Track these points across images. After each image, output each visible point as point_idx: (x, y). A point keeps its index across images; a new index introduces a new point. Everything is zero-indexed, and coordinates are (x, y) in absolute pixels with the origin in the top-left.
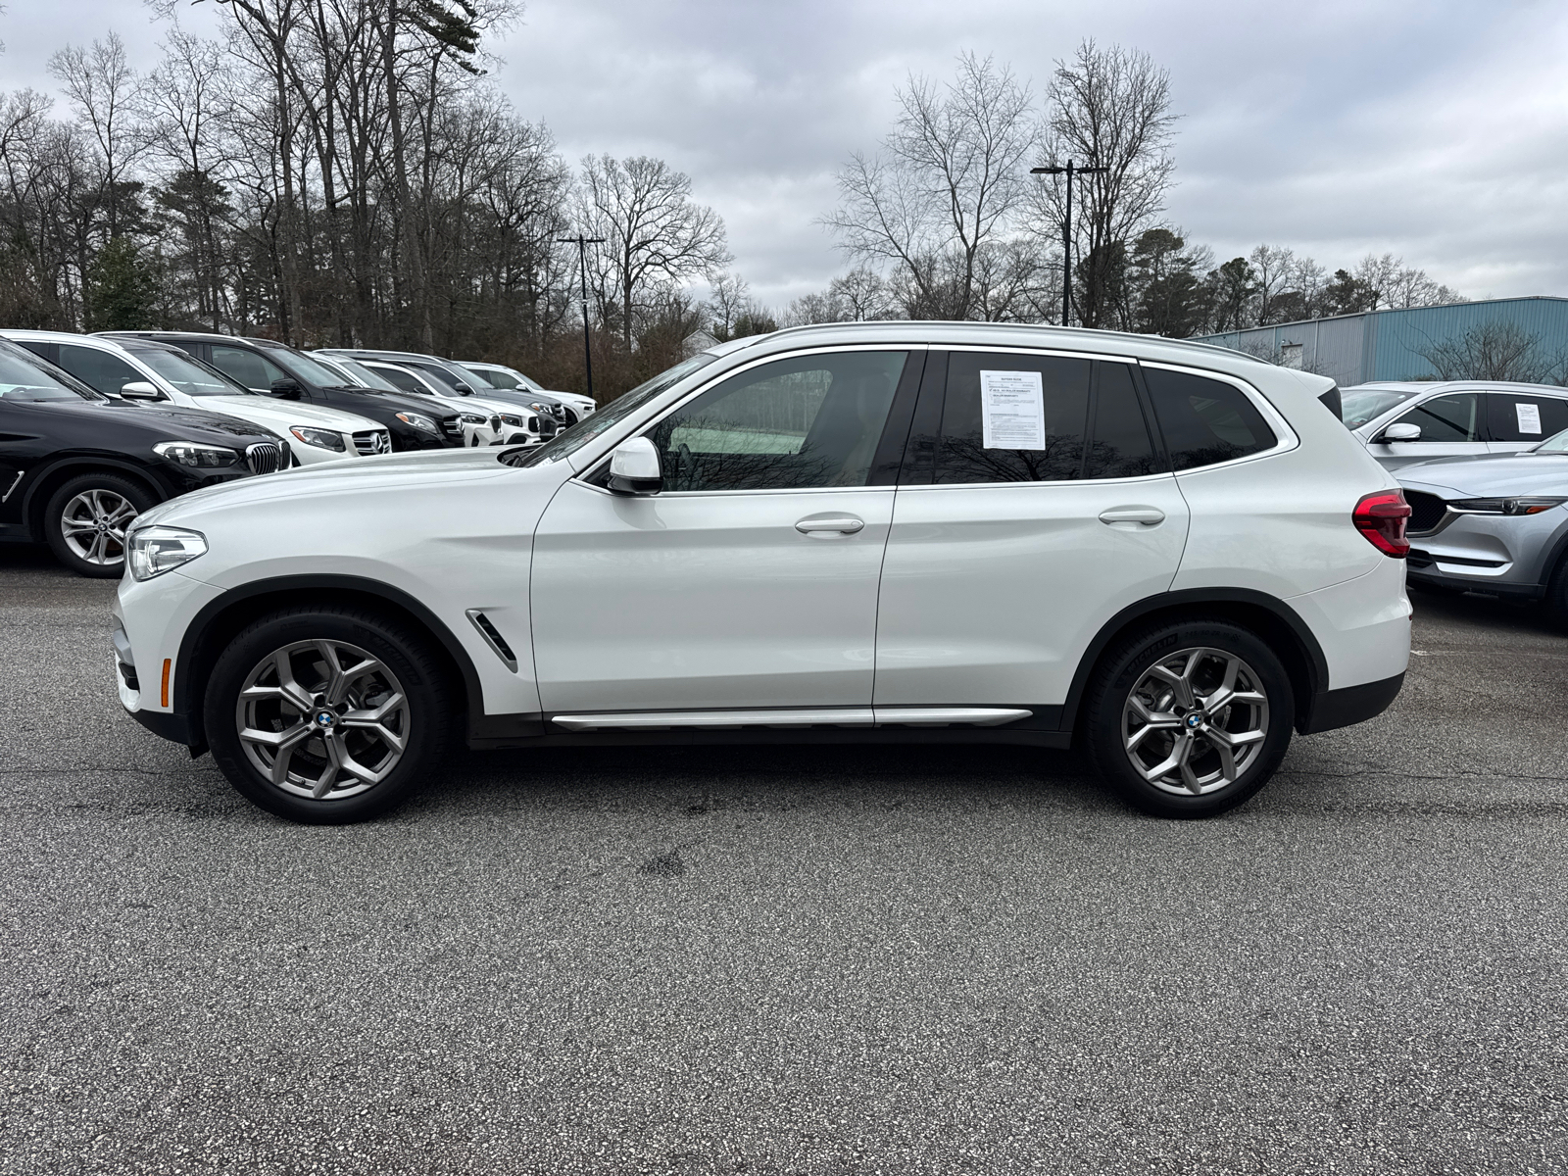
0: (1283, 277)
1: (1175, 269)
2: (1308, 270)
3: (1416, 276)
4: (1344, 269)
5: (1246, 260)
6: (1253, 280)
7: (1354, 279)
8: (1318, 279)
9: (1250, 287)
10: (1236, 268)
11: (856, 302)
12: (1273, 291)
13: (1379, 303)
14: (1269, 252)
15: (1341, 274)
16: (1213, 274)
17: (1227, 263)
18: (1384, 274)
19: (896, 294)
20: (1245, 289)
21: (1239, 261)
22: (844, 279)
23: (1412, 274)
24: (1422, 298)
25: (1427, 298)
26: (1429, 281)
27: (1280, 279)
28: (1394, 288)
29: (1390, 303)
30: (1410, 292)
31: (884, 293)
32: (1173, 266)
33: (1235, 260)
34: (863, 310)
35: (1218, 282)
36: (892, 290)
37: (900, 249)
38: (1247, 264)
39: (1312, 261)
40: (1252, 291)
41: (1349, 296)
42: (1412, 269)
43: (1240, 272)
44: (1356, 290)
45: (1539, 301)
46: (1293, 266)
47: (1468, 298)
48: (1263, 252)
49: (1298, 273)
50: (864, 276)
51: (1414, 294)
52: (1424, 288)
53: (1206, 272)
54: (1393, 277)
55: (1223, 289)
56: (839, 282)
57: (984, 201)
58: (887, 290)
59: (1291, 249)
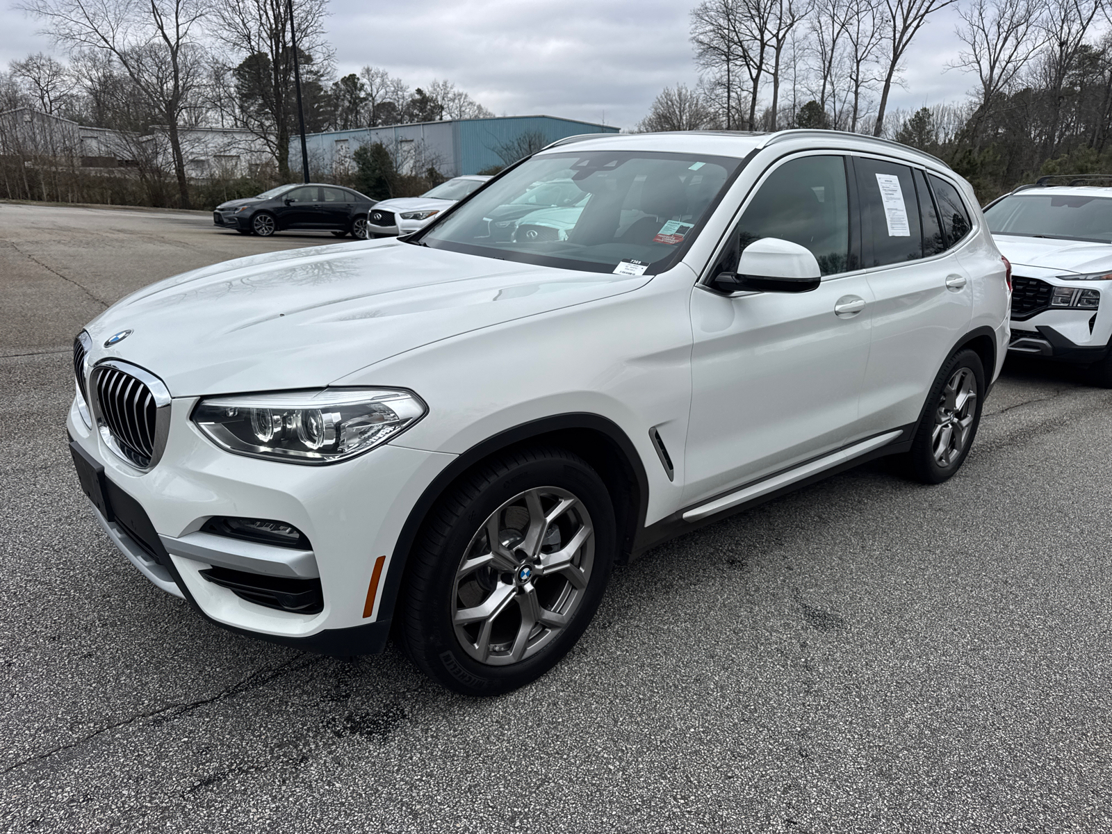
0: (383, 90)
1: (309, 78)
2: (399, 87)
3: (463, 96)
4: (420, 88)
5: (358, 76)
6: (365, 91)
7: (427, 95)
8: (405, 93)
9: (362, 96)
10: (351, 80)
11: (39, 85)
12: (378, 100)
13: (444, 113)
14: (372, 72)
15: (419, 91)
16: (336, 84)
17: (345, 77)
18: (445, 93)
19: (78, 79)
20: (359, 98)
21: (353, 77)
22: (23, 62)
23: (460, 95)
24: (469, 113)
25: (471, 112)
26: (471, 101)
27: (382, 92)
28: (452, 104)
29: (450, 114)
30: (461, 107)
31: (66, 78)
32: (308, 76)
33: (350, 75)
34: (47, 92)
35: (340, 91)
36: (74, 76)
37: (106, 41)
38: (358, 79)
39: (400, 81)
40: (365, 99)
41: (425, 107)
42: (461, 91)
43: (355, 84)
44: (429, 104)
45: (545, 119)
46: (389, 83)
47: (494, 113)
48: (368, 71)
49: (393, 89)
50: (43, 61)
51: (463, 109)
52: (468, 105)
53: (331, 83)
54: (450, 95)
55: (344, 96)
56: (18, 65)
57: (180, 8)
58: (69, 76)
59: (386, 71)
